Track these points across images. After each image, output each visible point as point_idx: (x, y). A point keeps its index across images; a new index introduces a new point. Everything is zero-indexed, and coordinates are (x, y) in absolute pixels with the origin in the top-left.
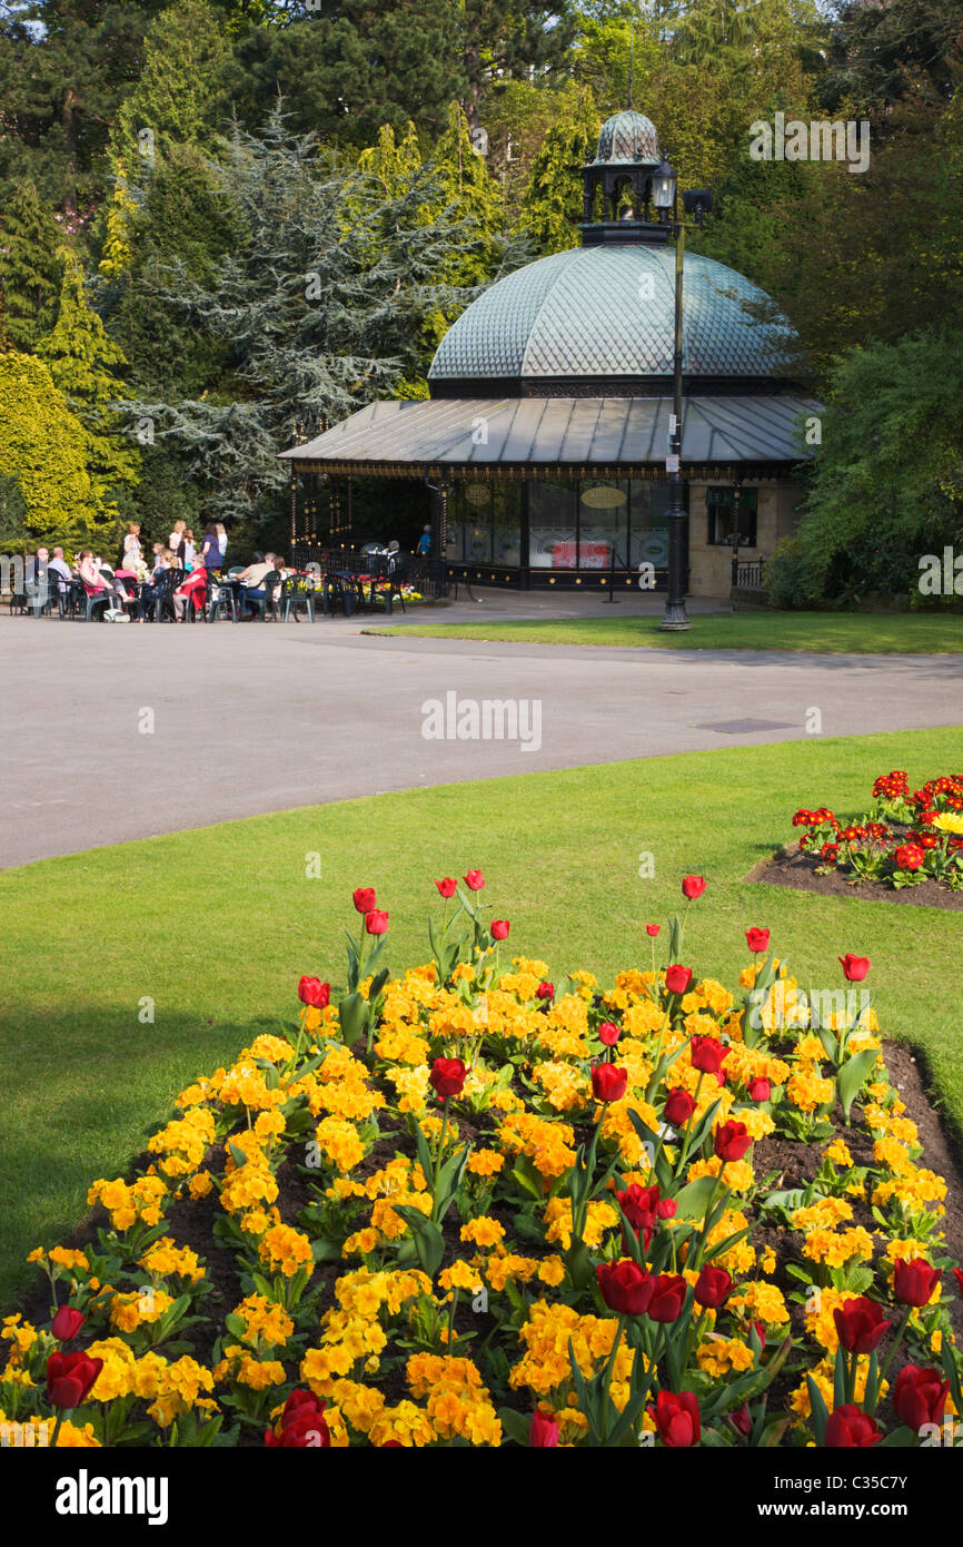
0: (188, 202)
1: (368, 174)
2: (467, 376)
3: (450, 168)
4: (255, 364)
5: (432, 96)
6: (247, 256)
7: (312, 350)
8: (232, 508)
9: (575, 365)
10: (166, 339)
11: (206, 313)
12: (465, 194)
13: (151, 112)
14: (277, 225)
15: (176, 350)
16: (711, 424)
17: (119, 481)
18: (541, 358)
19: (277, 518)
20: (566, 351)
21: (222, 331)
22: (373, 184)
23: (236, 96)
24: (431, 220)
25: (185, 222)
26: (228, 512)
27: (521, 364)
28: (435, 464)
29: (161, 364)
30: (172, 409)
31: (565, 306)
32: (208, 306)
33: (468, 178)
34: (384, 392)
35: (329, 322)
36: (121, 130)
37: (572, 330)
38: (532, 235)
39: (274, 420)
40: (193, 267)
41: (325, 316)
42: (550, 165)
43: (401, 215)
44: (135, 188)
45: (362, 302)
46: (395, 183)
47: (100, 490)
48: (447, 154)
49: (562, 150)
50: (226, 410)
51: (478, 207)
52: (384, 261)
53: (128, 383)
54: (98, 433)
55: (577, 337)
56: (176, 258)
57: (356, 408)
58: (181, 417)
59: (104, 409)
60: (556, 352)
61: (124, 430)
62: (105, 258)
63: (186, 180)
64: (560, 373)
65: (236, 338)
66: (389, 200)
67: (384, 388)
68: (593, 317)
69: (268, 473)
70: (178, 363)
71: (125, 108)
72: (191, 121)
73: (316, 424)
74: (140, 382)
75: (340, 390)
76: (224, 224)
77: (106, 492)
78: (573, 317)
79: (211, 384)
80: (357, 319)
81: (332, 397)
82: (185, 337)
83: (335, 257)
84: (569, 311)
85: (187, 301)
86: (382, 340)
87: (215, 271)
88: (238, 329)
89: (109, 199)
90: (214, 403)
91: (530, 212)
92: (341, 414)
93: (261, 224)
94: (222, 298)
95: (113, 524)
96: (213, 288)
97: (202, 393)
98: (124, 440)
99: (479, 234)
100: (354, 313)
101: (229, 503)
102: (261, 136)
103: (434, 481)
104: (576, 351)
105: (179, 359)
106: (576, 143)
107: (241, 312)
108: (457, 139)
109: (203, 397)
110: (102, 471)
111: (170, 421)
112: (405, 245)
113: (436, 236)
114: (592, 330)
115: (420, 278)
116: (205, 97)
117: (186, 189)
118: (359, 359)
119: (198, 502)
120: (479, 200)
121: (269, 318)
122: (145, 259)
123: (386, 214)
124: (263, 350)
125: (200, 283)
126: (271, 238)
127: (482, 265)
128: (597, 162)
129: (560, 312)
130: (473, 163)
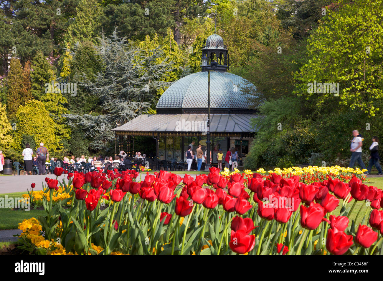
0: (88, 57)
1: (142, 49)
2: (167, 107)
3: (168, 47)
4: (106, 103)
5: (163, 25)
6: (105, 72)
7: (124, 100)
8: (98, 146)
9: (197, 105)
10: (80, 96)
11: (92, 89)
12: (172, 55)
13: (78, 29)
14: (114, 64)
15: (83, 99)
16: (235, 122)
17: (64, 138)
18: (188, 103)
19: (111, 149)
20: (195, 101)
21: (96, 94)
22: (143, 52)
23: (104, 25)
24: (161, 62)
25: (87, 63)
26: (97, 147)
27: (182, 104)
28: (155, 132)
29: (78, 103)
30: (81, 117)
31: (195, 88)
32: (93, 87)
33: (173, 50)
34: (145, 112)
35: (129, 92)
36: (68, 34)
37: (197, 95)
38: (191, 67)
39: (112, 121)
40: (89, 75)
41: (127, 90)
42: (197, 47)
43: (151, 61)
44: (72, 52)
45: (139, 86)
46: (150, 52)
47: (58, 140)
48: (167, 43)
49: (200, 42)
50: (97, 117)
51: (175, 58)
52: (146, 74)
53: (68, 109)
54: (58, 123)
55: (198, 97)
56: (83, 73)
57: (136, 117)
58: (84, 119)
59: (60, 117)
60: (192, 101)
61: (66, 123)
62: (62, 72)
63: (88, 51)
64: (193, 107)
65: (101, 96)
66: (148, 56)
67: (145, 111)
68: (203, 91)
69: (109, 136)
70: (83, 103)
71: (70, 27)
72: (90, 32)
73: (124, 121)
74: (71, 109)
75: (131, 112)
76: (99, 63)
77: (60, 141)
78: (197, 91)
79: (93, 109)
80: (137, 91)
81: (129, 113)
82: (86, 96)
83: (131, 73)
84: (196, 90)
85: (86, 85)
86: (144, 97)
87: (95, 77)
88: (101, 93)
89: (64, 54)
90: (94, 115)
91: (191, 60)
92: (131, 118)
93: (109, 63)
94: (97, 85)
95: (62, 150)
96: (94, 82)
97: (90, 112)
98: (66, 126)
99: (176, 66)
100: (136, 89)
101: (97, 144)
102: (110, 38)
103: (156, 137)
104: (198, 101)
105: (84, 102)
106: (204, 41)
107: (102, 88)
108: (170, 39)
109: (90, 114)
110: (59, 134)
111: (80, 120)
112: (152, 70)
113: (161, 67)
114: (202, 95)
115: (157, 79)
116: (94, 25)
117: (87, 53)
118: (137, 102)
119: (88, 144)
120: (176, 56)
121: (111, 90)
122: (74, 73)
123: (147, 61)
124: (109, 100)
125: (90, 80)
126: (112, 67)
127: (177, 75)
128: (206, 48)
129: (193, 90)
130: (174, 46)
